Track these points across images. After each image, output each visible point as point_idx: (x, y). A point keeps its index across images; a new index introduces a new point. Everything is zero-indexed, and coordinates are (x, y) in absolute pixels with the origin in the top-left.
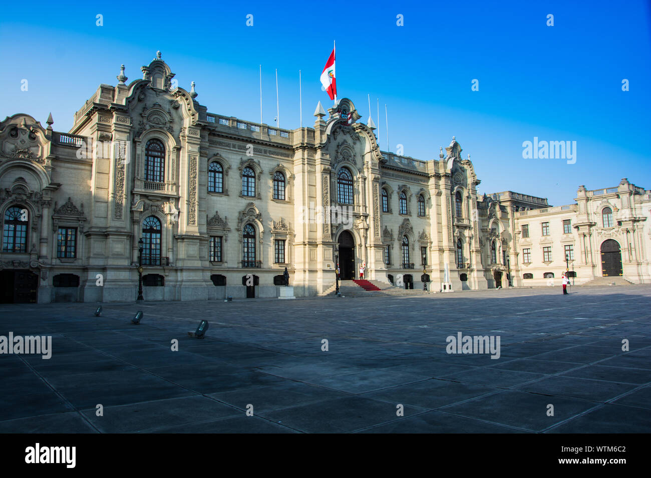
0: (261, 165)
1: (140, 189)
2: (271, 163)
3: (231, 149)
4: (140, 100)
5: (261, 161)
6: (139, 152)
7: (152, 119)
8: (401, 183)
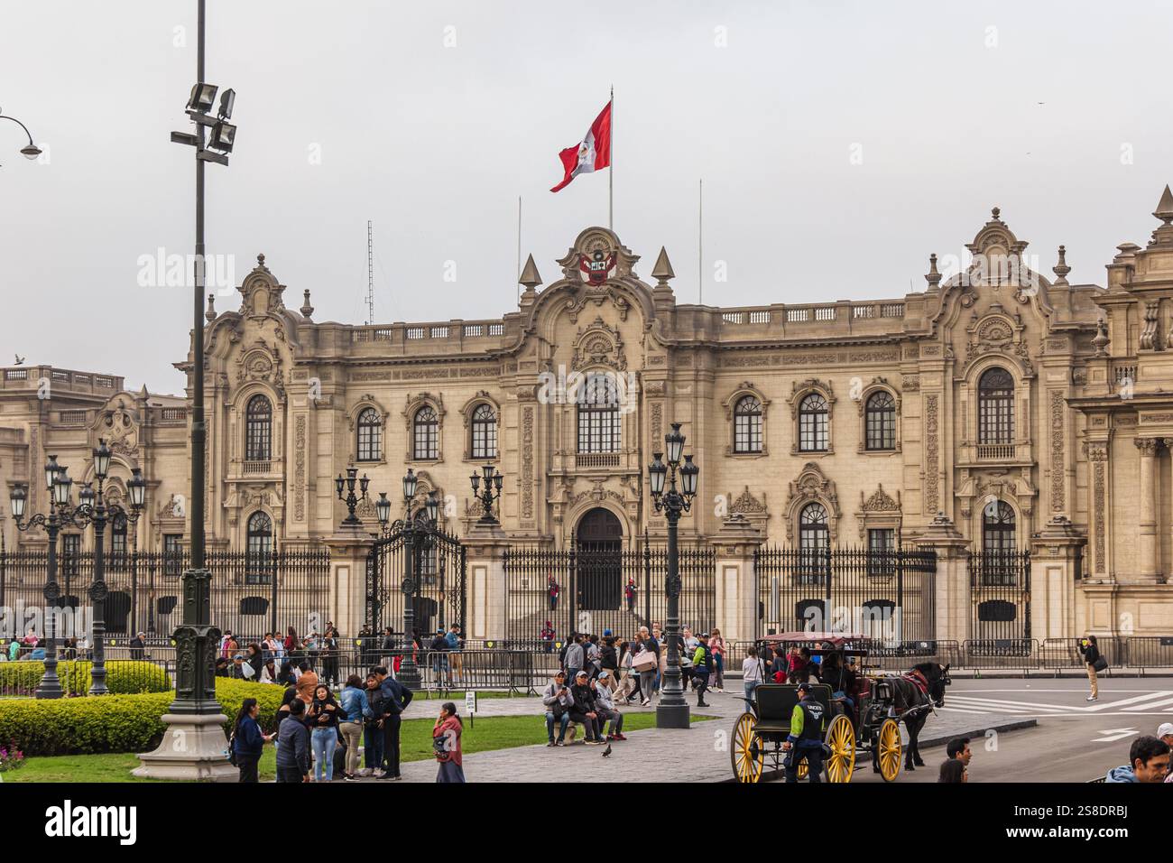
0: (445, 400)
1: (236, 473)
2: (464, 392)
3: (392, 381)
4: (233, 343)
5: (445, 393)
6: (233, 420)
7: (253, 366)
8: (801, 378)
